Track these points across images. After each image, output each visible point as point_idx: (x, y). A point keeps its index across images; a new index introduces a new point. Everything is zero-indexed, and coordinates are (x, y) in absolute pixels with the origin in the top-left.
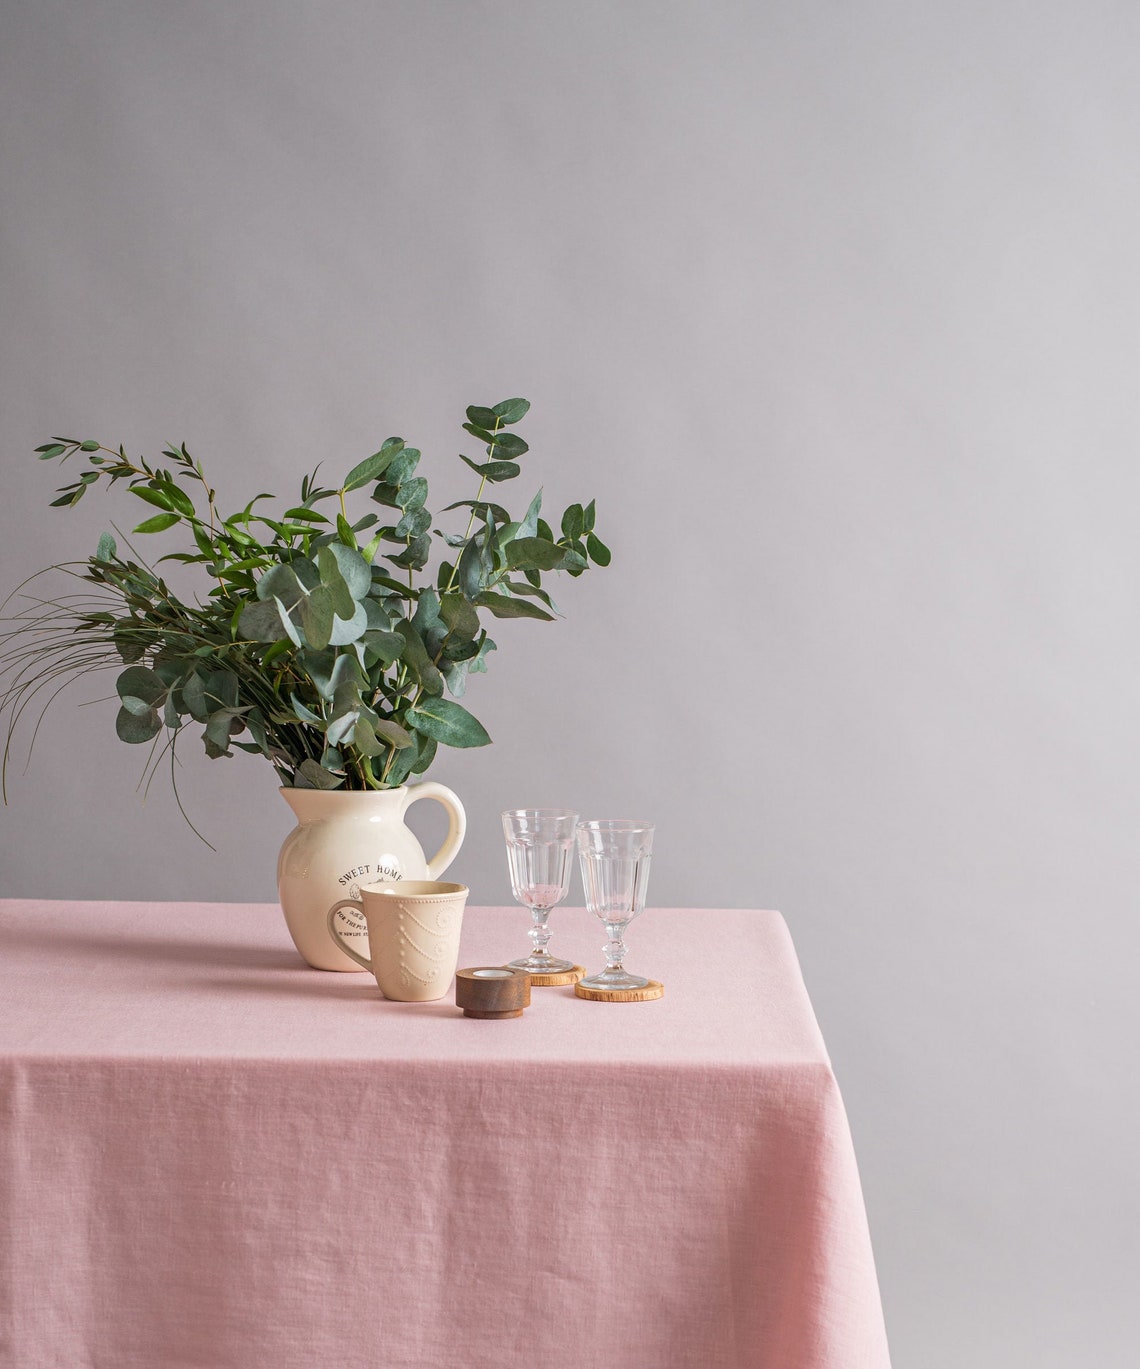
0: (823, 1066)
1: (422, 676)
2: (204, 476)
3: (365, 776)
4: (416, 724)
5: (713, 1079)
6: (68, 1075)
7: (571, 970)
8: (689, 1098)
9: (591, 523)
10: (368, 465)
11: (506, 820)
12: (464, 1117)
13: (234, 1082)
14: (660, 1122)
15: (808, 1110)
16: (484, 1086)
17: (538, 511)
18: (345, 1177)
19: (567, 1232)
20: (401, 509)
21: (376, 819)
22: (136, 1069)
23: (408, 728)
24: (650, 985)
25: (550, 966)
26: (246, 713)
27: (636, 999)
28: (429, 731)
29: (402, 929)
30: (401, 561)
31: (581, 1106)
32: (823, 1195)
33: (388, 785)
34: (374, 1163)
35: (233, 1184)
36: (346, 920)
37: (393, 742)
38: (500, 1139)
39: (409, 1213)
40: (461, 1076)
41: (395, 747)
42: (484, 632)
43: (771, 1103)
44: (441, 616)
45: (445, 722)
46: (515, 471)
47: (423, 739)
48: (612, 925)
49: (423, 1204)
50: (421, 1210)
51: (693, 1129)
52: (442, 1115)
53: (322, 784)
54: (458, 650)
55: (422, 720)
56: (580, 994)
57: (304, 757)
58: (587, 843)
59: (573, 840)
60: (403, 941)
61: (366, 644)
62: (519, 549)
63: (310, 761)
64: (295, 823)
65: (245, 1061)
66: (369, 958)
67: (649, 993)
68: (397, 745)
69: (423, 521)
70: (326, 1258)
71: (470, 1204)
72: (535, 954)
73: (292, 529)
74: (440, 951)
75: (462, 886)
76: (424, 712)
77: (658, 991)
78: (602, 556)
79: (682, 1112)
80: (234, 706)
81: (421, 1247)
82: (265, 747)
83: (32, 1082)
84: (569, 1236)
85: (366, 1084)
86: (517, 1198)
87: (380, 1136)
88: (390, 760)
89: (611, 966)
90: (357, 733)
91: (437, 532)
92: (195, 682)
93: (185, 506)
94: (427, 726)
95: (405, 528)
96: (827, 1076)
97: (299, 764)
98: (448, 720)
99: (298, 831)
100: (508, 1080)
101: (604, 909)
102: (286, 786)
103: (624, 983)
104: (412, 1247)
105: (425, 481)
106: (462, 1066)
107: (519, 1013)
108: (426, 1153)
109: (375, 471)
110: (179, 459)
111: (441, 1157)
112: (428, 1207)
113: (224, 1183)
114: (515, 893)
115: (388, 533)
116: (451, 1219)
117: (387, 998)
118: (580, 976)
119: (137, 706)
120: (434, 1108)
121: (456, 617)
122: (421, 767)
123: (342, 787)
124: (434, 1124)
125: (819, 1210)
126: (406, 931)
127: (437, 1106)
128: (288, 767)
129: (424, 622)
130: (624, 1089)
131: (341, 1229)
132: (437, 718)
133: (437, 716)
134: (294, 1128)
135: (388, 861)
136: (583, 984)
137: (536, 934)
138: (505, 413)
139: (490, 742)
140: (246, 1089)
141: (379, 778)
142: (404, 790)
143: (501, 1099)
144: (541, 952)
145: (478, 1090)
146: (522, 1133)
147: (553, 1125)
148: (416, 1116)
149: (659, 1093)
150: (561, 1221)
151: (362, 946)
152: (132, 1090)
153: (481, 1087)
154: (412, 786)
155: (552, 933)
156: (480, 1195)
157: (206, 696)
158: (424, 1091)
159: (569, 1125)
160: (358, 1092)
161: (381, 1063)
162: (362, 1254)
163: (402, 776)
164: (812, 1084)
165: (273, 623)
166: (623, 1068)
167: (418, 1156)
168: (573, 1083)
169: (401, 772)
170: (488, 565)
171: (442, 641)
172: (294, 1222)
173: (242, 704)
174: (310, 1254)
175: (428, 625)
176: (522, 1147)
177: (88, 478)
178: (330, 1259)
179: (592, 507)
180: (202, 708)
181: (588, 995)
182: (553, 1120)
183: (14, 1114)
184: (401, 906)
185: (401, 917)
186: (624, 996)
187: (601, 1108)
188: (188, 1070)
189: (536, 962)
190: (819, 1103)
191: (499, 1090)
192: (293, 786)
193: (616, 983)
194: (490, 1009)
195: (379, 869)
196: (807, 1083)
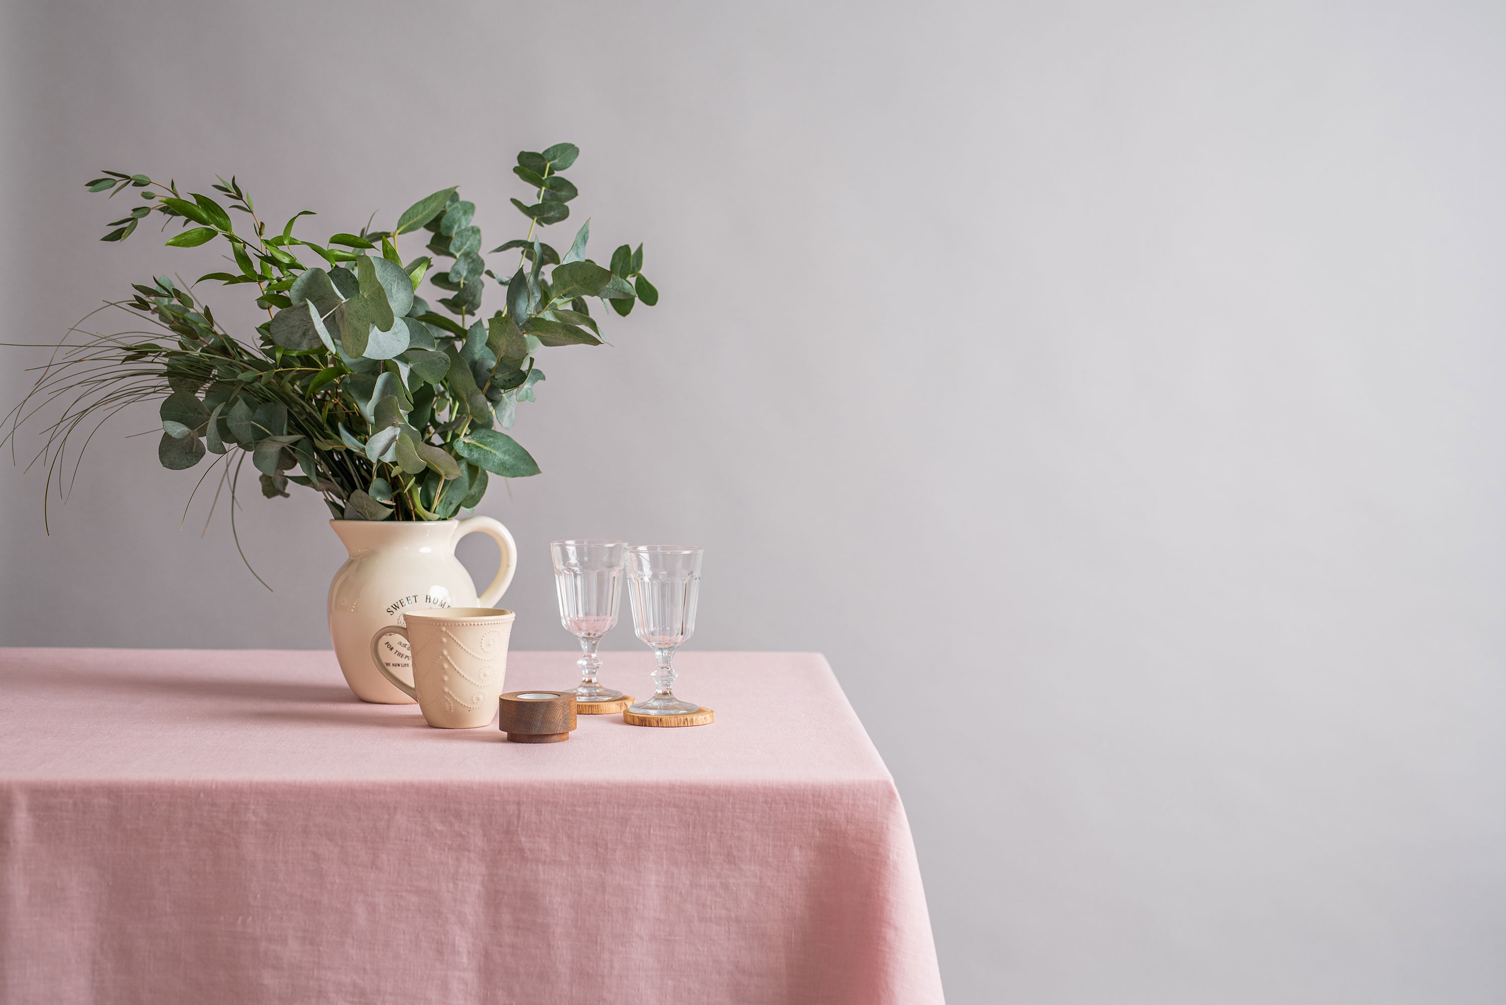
0: (887, 783)
1: (470, 404)
2: (254, 209)
3: (414, 506)
4: (465, 454)
5: (769, 800)
6: (71, 801)
7: (621, 699)
8: (743, 819)
9: (639, 264)
10: (421, 207)
11: (556, 550)
12: (501, 842)
13: (252, 807)
14: (713, 846)
15: (872, 832)
16: (522, 808)
17: (585, 242)
18: (372, 908)
19: (612, 967)
20: (455, 257)
21: (425, 550)
22: (146, 794)
23: (458, 458)
24: (700, 711)
25: (599, 695)
26: (296, 443)
27: (685, 723)
28: (478, 460)
29: (445, 653)
30: (454, 305)
31: (628, 829)
32: (889, 924)
33: (437, 516)
34: (404, 894)
35: (250, 918)
36: (394, 651)
37: (442, 472)
38: (540, 867)
39: (442, 949)
40: (497, 798)
41: (444, 478)
42: (532, 360)
43: (831, 824)
44: (488, 344)
45: (494, 451)
46: (564, 214)
47: (473, 469)
48: (661, 649)
49: (457, 938)
50: (454, 946)
51: (748, 853)
52: (477, 841)
53: (371, 514)
54: (507, 378)
55: (471, 450)
56: (630, 720)
57: (354, 488)
58: (636, 568)
59: (622, 568)
60: (446, 666)
61: (411, 365)
62: (566, 276)
63: (359, 492)
64: (346, 557)
65: (264, 784)
66: (413, 686)
67: (696, 718)
68: (446, 475)
69: (476, 265)
70: (351, 999)
71: (508, 938)
72: (584, 684)
73: (337, 255)
74: (485, 675)
75: (508, 611)
76: (473, 442)
77: (708, 716)
78: (649, 295)
79: (736, 835)
80: (282, 435)
81: (455, 985)
82: (314, 479)
83: (32, 809)
84: (615, 972)
85: (395, 809)
86: (559, 930)
87: (409, 865)
88: (439, 490)
89: (660, 692)
90: (398, 450)
91: (489, 273)
92: (240, 409)
93: (223, 222)
94: (476, 455)
95: (458, 273)
96: (891, 795)
97: (349, 497)
98: (498, 449)
99: (350, 563)
100: (548, 802)
101: (653, 634)
102: (336, 519)
103: (673, 708)
104: (444, 987)
105: (479, 231)
106: (499, 788)
107: (564, 737)
108: (460, 883)
109: (428, 215)
110: (231, 192)
111: (476, 887)
112: (463, 941)
113: (240, 918)
114: (564, 623)
115: (441, 279)
116: (487, 955)
117: (431, 726)
118: (629, 703)
119: (178, 430)
120: (468, 832)
121: (502, 343)
122: (472, 501)
123: (391, 518)
124: (469, 851)
125: (885, 939)
126: (449, 654)
127: (471, 831)
128: (339, 502)
129: (473, 354)
130: (673, 810)
131: (368, 967)
132: (486, 448)
133: (486, 445)
134: (317, 857)
135: (437, 592)
136: (632, 710)
137: (585, 663)
138: (554, 158)
139: (538, 471)
140: (265, 815)
141: (428, 509)
142: (453, 523)
143: (541, 822)
144: (590, 681)
145: (516, 812)
146: (564, 859)
147: (597, 851)
148: (449, 842)
149: (711, 814)
150: (606, 956)
151: (407, 676)
152: (141, 817)
153: (519, 810)
154: (463, 520)
155: (601, 663)
156: (518, 928)
157: (253, 426)
158: (458, 815)
159: (615, 851)
160: (386, 816)
161: (412, 785)
162: (391, 994)
163: (452, 508)
164: (875, 803)
165: (308, 330)
166: (672, 788)
167: (451, 885)
168: (618, 804)
169: (451, 504)
170: (536, 294)
171: (490, 371)
172: (316, 960)
173: (289, 434)
174: (333, 995)
175: (477, 357)
176: (564, 874)
177: (137, 213)
178: (356, 1000)
179: (640, 251)
180: (247, 436)
181: (637, 720)
182: (597, 844)
183: (12, 844)
184: (444, 629)
185: (445, 640)
186: (673, 720)
187: (649, 831)
188: (202, 795)
189: (585, 691)
190: (882, 823)
191: (539, 813)
192: (343, 518)
193: (666, 708)
194: (534, 732)
195: (428, 599)
196: (870, 802)
